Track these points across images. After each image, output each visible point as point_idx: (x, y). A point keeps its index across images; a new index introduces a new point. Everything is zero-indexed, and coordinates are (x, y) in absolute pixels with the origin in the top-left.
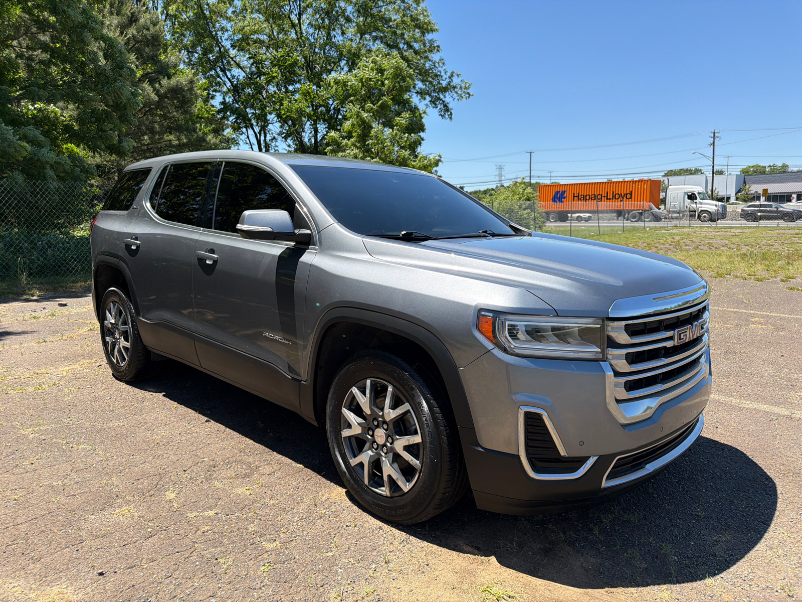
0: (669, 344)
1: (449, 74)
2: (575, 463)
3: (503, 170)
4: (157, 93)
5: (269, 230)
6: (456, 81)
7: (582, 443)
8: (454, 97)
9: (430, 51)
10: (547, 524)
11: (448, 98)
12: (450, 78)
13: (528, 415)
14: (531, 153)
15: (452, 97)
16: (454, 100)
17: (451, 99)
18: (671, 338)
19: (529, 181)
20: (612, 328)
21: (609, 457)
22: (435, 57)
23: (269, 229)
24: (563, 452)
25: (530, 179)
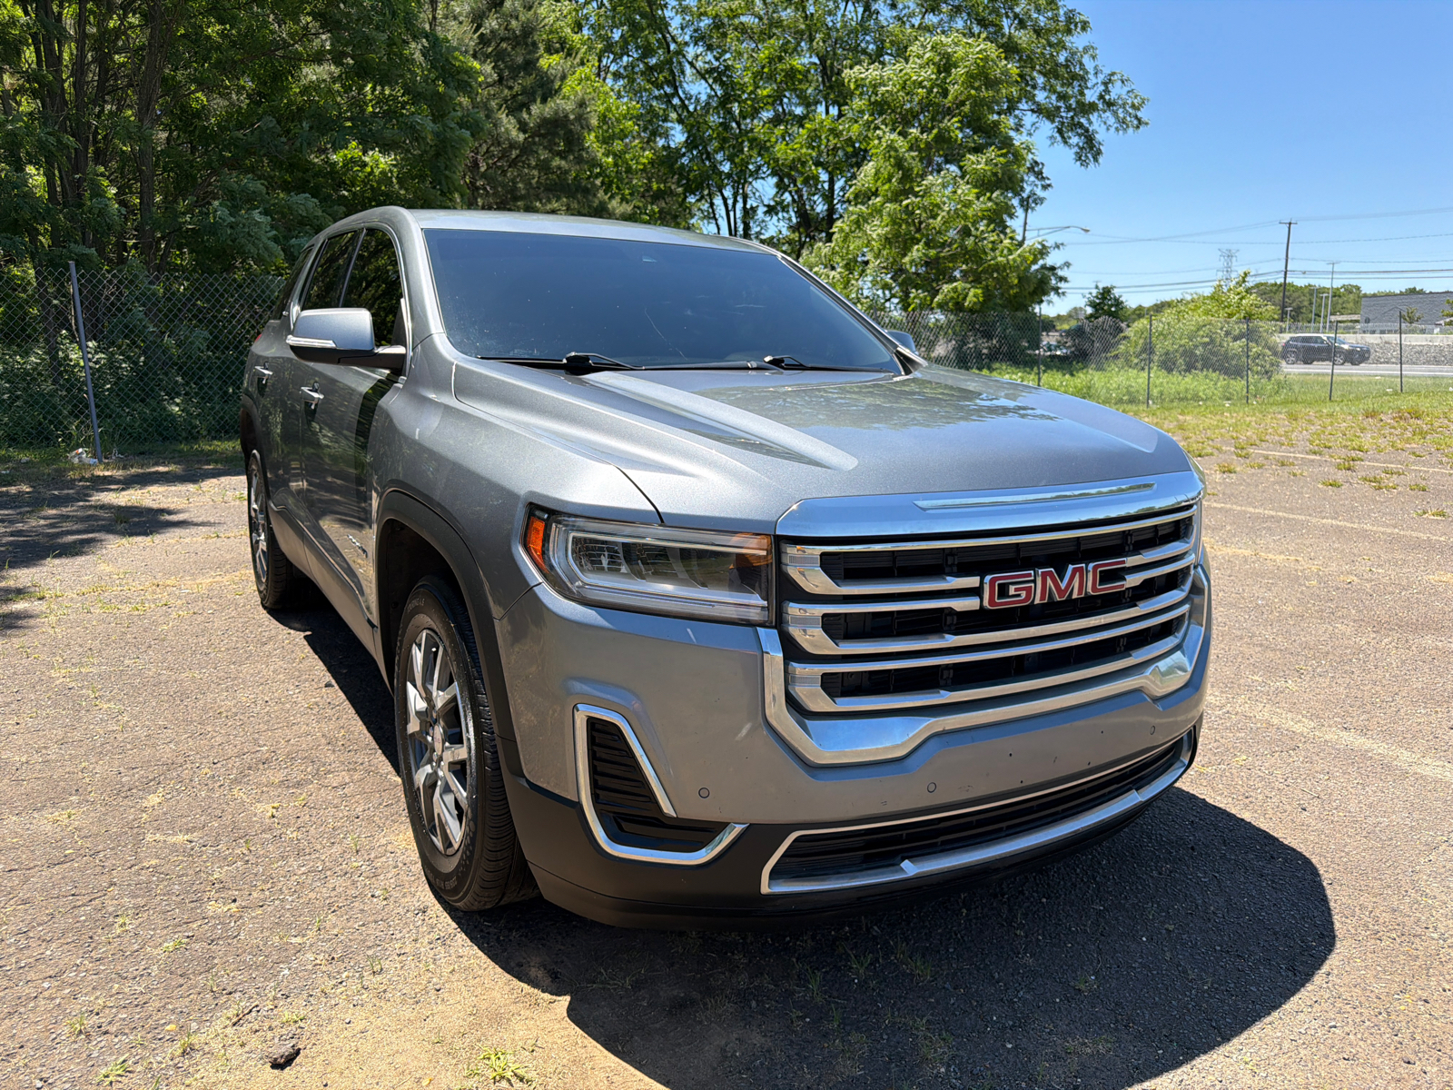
0: (960, 604)
1: (1101, 77)
2: (695, 833)
3: (1234, 259)
4: (523, 127)
5: (328, 346)
6: (1116, 91)
7: (703, 793)
8: (1109, 123)
9: (1069, 32)
10: (733, 954)
11: (1098, 124)
12: (1105, 84)
13: (593, 724)
14: (1290, 224)
15: (1105, 123)
16: (1108, 129)
17: (1104, 127)
18: (976, 592)
19: (1282, 280)
20: (793, 559)
21: (776, 832)
22: (1077, 41)
23: (330, 344)
24: (667, 808)
25: (1285, 278)
